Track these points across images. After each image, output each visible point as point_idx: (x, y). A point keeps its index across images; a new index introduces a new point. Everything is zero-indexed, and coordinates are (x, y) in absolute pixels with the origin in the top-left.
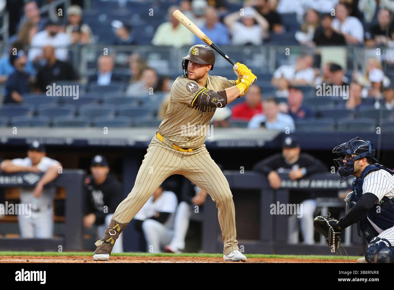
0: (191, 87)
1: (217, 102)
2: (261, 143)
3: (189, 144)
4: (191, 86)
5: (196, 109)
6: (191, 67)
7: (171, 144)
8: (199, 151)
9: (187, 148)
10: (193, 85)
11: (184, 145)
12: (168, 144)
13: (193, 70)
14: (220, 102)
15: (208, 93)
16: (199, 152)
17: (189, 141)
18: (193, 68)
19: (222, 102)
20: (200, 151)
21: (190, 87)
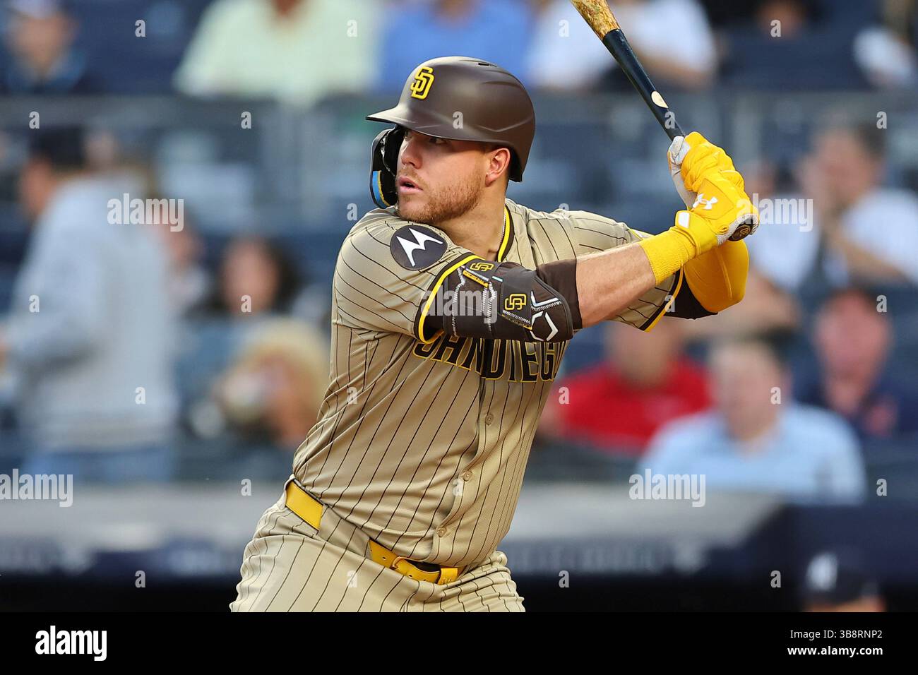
0: (415, 246)
1: (527, 311)
2: (688, 558)
3: (444, 546)
4: (415, 241)
5: (453, 359)
6: (409, 157)
7: (362, 540)
8: (480, 583)
9: (435, 562)
10: (422, 238)
11: (421, 550)
12: (346, 540)
13: (414, 175)
14: (544, 311)
15: (487, 274)
16: (480, 586)
17: (445, 525)
18: (417, 163)
19: (551, 311)
20: (486, 582)
21: (408, 246)
